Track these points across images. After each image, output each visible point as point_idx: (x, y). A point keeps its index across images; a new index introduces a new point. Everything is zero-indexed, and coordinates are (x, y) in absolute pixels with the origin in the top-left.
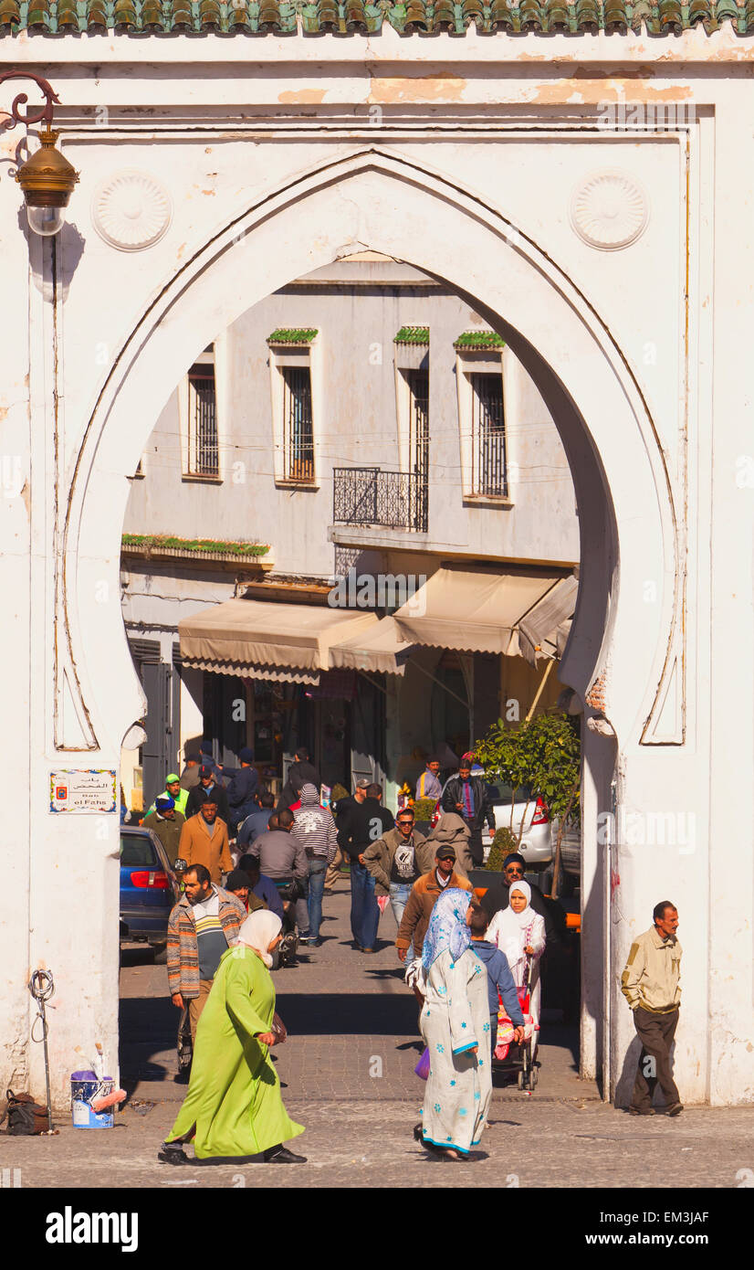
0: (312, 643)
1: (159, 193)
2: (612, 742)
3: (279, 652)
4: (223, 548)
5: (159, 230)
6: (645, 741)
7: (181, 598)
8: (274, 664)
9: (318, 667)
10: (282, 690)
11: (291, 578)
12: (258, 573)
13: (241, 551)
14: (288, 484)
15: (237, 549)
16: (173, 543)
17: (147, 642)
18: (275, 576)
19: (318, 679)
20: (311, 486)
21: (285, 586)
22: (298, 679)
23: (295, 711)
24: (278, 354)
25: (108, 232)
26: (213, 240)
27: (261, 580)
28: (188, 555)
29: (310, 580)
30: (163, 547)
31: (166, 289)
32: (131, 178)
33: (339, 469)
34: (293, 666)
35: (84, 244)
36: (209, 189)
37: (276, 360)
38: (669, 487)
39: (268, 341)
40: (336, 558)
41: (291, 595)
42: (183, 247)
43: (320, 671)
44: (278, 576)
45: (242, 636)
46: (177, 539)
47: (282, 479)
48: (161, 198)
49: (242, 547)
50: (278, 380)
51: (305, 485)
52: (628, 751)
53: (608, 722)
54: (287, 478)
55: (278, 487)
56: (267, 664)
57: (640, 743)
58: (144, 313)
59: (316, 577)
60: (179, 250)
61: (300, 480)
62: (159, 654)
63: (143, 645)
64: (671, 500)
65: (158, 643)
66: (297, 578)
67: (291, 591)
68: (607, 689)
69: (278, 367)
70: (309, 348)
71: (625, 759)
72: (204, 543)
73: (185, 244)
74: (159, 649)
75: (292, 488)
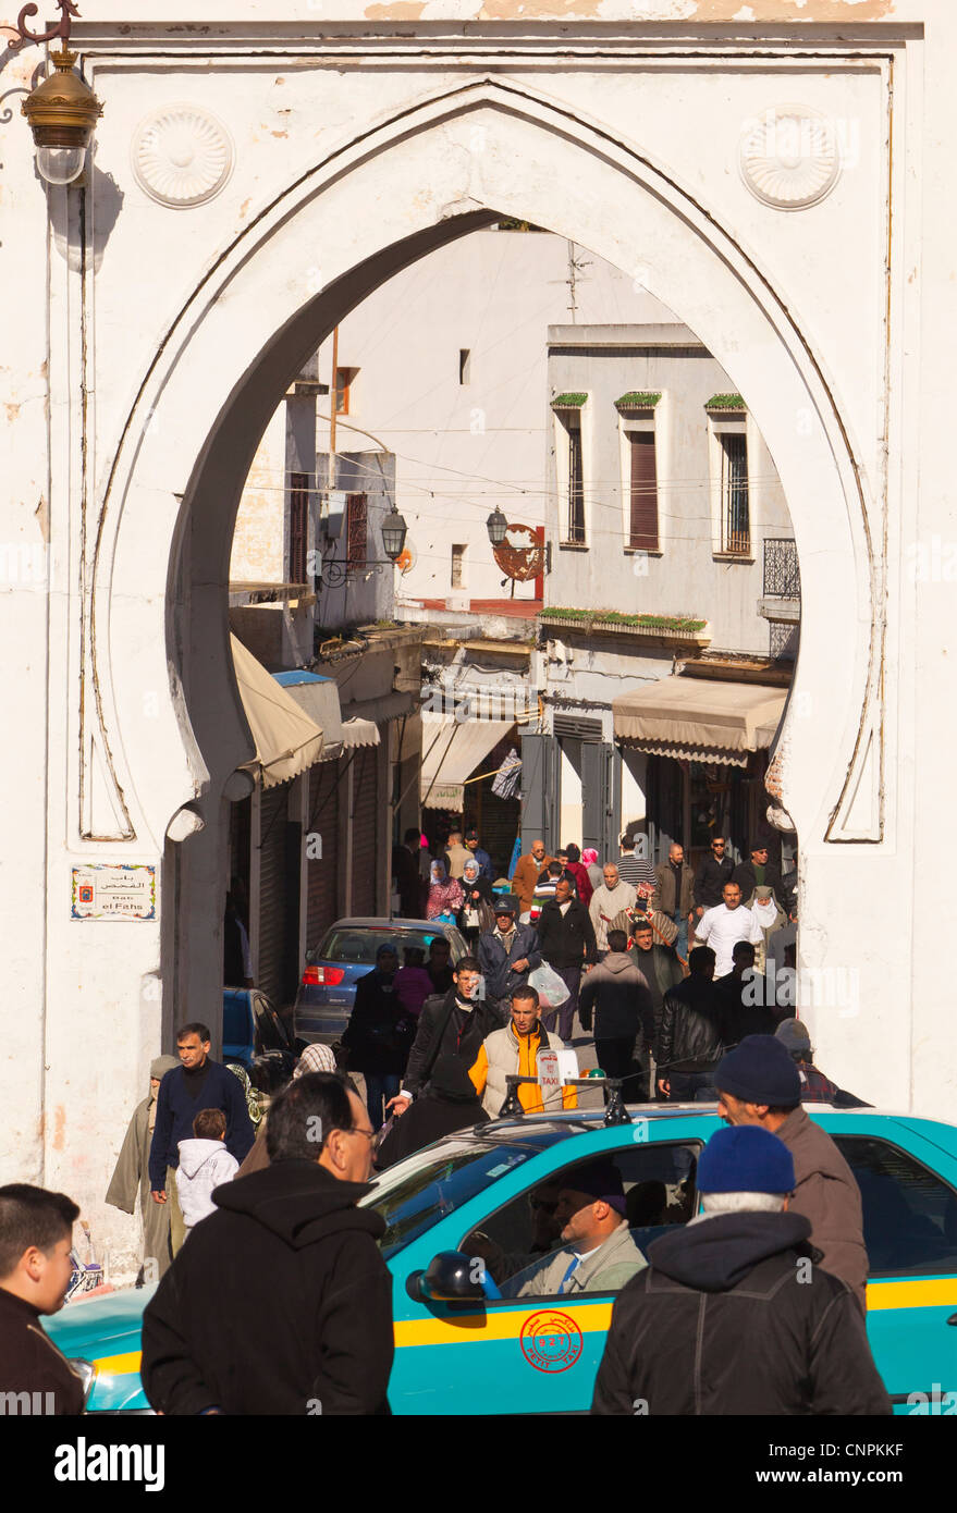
0: (739, 723)
1: (216, 134)
2: (791, 838)
3: (709, 731)
4: (660, 623)
5: (216, 181)
6: (831, 837)
7: (622, 675)
8: (702, 745)
9: (745, 747)
10: (715, 771)
11: (727, 654)
12: (695, 649)
13: (679, 626)
14: (724, 557)
15: (675, 624)
16: (613, 618)
17: (589, 720)
18: (712, 653)
19: (745, 761)
20: (747, 558)
21: (721, 663)
22: (725, 761)
23: (729, 793)
24: (715, 421)
25: (151, 182)
26: (284, 194)
27: (698, 657)
28: (627, 630)
29: (745, 657)
30: (604, 622)
31: (224, 256)
32: (181, 115)
33: (770, 540)
34: (720, 747)
35: (122, 198)
36: (280, 129)
37: (713, 426)
38: (865, 513)
39: (706, 406)
40: (771, 633)
41: (728, 672)
42: (246, 203)
43: (747, 753)
44: (714, 653)
45: (672, 715)
46: (618, 614)
47: (720, 551)
48: (219, 141)
49: (679, 622)
50: (716, 447)
51: (741, 558)
52: (810, 849)
53: (786, 812)
54: (725, 549)
55: (715, 560)
56: (695, 744)
57: (825, 839)
58: (196, 287)
59: (751, 654)
60: (242, 207)
61: (736, 554)
62: (600, 733)
63: (586, 723)
64: (867, 529)
65: (600, 722)
66: (732, 655)
67: (728, 669)
68: (785, 770)
69: (716, 434)
70: (745, 414)
71: (806, 860)
72: (644, 618)
73: (250, 199)
74: (600, 728)
75: (729, 561)
